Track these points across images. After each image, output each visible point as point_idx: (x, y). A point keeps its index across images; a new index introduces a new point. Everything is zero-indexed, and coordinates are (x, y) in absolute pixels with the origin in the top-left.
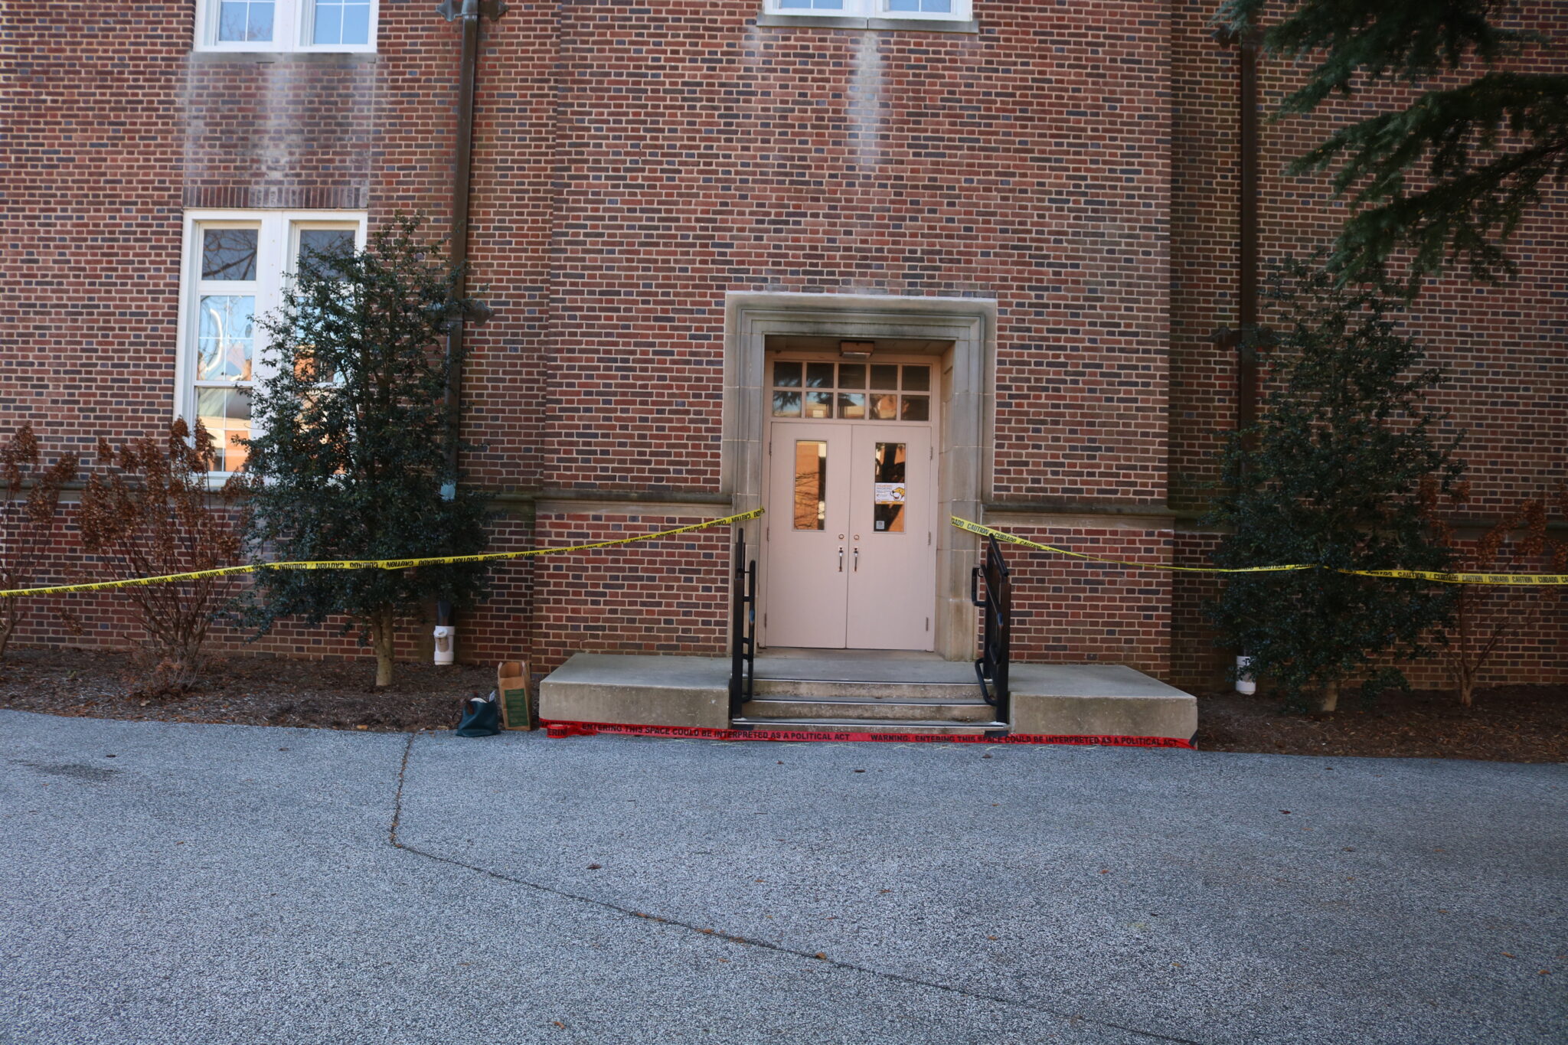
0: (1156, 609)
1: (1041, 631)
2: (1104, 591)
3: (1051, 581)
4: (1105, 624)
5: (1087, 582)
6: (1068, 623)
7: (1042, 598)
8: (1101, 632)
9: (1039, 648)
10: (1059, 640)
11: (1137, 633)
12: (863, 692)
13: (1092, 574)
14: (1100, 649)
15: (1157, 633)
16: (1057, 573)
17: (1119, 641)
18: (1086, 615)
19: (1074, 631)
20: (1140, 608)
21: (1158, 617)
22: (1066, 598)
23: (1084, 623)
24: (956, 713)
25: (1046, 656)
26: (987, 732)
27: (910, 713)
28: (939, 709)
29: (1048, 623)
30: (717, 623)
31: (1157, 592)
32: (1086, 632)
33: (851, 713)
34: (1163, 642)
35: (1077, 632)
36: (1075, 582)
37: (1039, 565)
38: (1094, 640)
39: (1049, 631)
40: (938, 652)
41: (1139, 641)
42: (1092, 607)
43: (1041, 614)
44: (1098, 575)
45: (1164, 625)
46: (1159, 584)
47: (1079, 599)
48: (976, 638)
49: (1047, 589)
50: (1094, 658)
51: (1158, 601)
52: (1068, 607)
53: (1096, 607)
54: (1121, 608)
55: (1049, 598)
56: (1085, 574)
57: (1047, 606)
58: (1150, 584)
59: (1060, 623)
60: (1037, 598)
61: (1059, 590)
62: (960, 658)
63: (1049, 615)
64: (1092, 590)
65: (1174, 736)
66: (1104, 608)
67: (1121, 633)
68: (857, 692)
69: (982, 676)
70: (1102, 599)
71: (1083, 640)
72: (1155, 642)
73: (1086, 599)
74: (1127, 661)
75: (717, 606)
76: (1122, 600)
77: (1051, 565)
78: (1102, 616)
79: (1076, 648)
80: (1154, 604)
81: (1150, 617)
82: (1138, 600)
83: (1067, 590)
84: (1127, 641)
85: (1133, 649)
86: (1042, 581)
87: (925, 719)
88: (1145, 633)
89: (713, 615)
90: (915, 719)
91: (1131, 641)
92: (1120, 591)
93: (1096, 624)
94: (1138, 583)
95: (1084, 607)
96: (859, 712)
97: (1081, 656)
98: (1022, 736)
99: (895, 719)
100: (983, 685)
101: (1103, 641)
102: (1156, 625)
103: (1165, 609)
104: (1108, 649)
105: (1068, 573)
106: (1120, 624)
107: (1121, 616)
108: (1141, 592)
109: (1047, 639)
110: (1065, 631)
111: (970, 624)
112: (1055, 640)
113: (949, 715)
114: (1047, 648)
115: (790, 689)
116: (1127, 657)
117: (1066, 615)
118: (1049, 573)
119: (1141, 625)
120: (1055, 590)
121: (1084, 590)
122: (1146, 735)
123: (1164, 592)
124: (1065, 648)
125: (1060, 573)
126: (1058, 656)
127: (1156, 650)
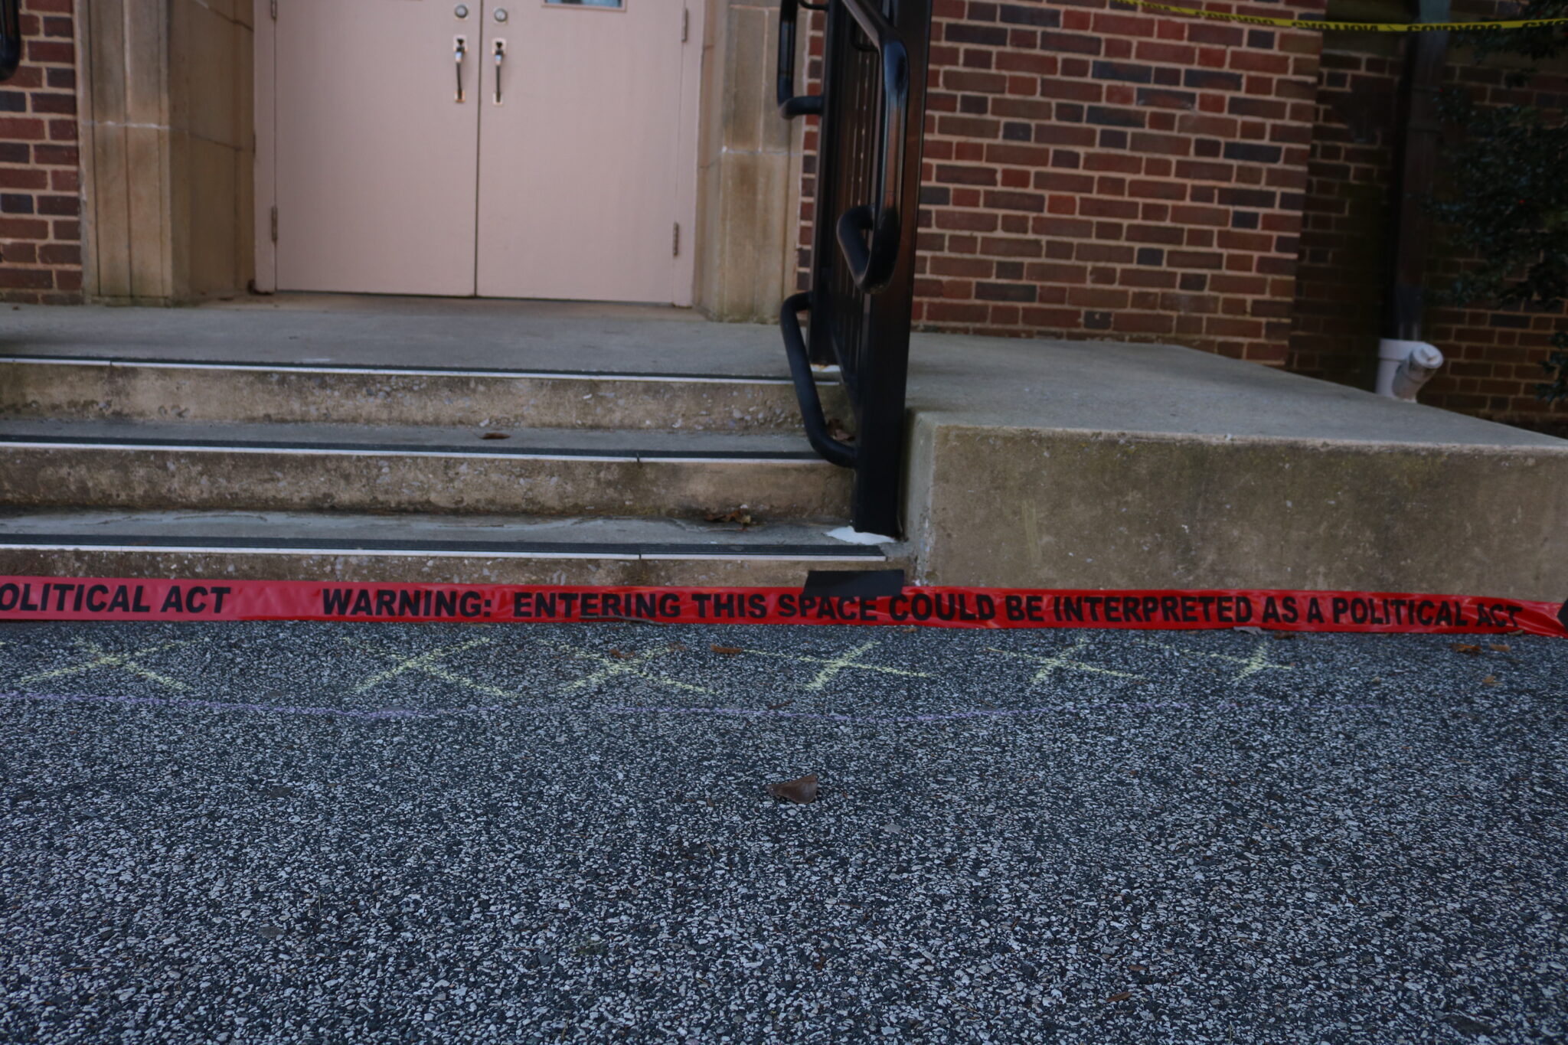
0: (1266, 199)
1: (968, 244)
2: (1140, 142)
3: (1001, 108)
4: (1136, 233)
5: (1096, 115)
6: (1041, 226)
7: (975, 152)
8: (1125, 255)
9: (963, 290)
10: (1015, 270)
11: (1214, 261)
12: (369, 405)
13: (1112, 93)
14: (1119, 299)
15: (1265, 265)
16: (1018, 85)
17: (1168, 280)
18: (1089, 207)
19: (1054, 250)
20: (1228, 196)
21: (1271, 222)
22: (1039, 158)
23: (1083, 229)
24: (700, 490)
25: (979, 314)
26: (818, 579)
27: (518, 490)
28: (632, 475)
29: (989, 223)
30: (49, 205)
31: (1271, 155)
32: (1087, 252)
33: (284, 487)
34: (1277, 288)
35: (1064, 251)
36: (1064, 112)
37: (972, 58)
38: (1105, 276)
39: (989, 245)
40: (699, 308)
41: (1220, 284)
42: (1107, 185)
43: (971, 199)
44: (1126, 98)
45: (1283, 245)
46: (1279, 133)
47: (1072, 160)
48: (793, 258)
49: (990, 130)
50: (1104, 322)
51: (1275, 178)
52: (1043, 181)
53: (1117, 186)
54: (1178, 192)
55: (995, 154)
56: (1094, 93)
57: (989, 177)
58: (1256, 131)
59: (1019, 225)
60: (963, 151)
61: (1022, 132)
62: (746, 313)
63: (993, 200)
64: (1110, 139)
65: (1511, 594)
66: (1138, 189)
67: (1175, 259)
68: (348, 406)
69: (802, 354)
70: (1133, 165)
71: (1078, 274)
72: (1256, 286)
73: (1092, 162)
74: (1185, 333)
75: (46, 154)
76: (1184, 169)
77: (1004, 61)
78: (1129, 210)
79: (1058, 295)
80: (1262, 186)
81: (1248, 220)
82: (1223, 173)
83: (1045, 134)
84: (1188, 282)
85: (1201, 304)
86: (978, 105)
87: (579, 511)
88: (1235, 263)
89: (35, 179)
90: (535, 512)
91: (1197, 282)
92: (1181, 146)
93: (1113, 231)
94: (1226, 127)
95: (1085, 184)
96: (316, 485)
97: (1070, 318)
98: (959, 597)
99: (458, 511)
100: (807, 385)
101: (1129, 278)
102: (1263, 244)
103: (1288, 201)
104: (1141, 300)
105: (1049, 88)
106: (1173, 236)
107: (1179, 214)
108: (1233, 151)
109: (983, 268)
110: (1034, 248)
111: (776, 219)
112: (1004, 270)
113: (671, 497)
114: (984, 291)
115: (97, 392)
116: (1185, 325)
117: (1036, 203)
118: (997, 84)
119: (1226, 240)
120: (1011, 131)
121: (1087, 138)
122: (1420, 590)
123: (1291, 157)
124: (1029, 293)
125: (1028, 87)
126: (1009, 315)
127: (1259, 308)
